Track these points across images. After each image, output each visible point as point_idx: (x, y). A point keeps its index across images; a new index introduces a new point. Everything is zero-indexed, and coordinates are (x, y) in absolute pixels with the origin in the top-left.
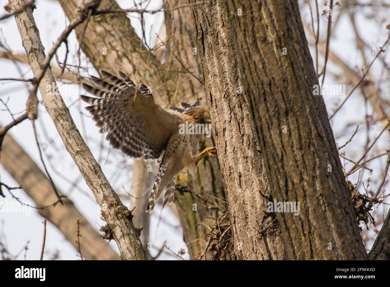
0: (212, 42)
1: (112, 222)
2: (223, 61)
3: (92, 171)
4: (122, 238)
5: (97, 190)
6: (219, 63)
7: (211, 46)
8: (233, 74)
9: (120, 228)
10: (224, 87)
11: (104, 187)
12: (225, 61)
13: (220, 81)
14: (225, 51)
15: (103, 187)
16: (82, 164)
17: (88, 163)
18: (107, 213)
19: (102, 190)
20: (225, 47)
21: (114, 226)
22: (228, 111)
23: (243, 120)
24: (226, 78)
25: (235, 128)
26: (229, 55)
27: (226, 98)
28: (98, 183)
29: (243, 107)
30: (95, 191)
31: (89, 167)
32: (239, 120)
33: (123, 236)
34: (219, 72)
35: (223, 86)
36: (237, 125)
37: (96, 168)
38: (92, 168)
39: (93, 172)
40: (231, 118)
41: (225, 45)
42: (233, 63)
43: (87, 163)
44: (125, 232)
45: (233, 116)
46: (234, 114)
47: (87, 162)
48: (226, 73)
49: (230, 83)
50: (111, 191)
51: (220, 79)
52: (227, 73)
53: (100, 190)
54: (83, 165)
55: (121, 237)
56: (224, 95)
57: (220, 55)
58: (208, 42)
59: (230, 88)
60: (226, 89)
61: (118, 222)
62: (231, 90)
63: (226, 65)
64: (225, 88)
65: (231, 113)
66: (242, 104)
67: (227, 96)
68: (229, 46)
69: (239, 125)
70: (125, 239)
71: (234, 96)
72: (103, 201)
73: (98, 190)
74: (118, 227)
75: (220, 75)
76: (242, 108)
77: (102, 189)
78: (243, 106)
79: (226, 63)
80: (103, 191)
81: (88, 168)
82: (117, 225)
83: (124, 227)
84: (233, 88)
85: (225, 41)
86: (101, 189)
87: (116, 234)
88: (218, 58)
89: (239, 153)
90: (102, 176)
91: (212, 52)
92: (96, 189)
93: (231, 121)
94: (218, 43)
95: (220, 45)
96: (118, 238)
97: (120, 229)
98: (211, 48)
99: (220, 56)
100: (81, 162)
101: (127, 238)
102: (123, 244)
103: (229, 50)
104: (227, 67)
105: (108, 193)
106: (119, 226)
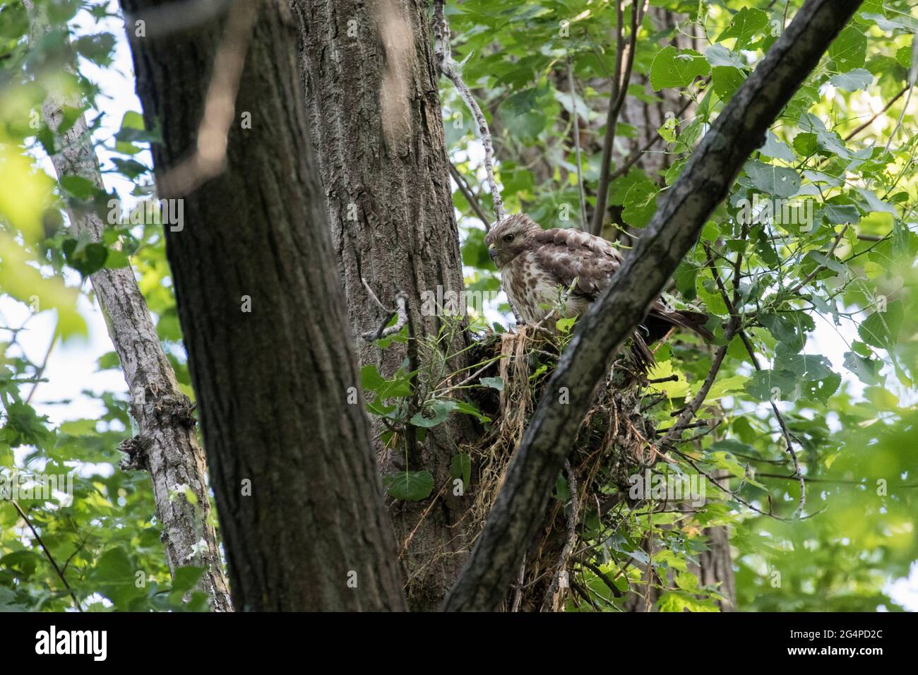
0: (310, 69)
1: (146, 433)
2: (331, 115)
3: (122, 308)
4: (161, 474)
5: (126, 353)
6: (323, 118)
7: (309, 78)
8: (352, 146)
9: (161, 447)
10: (332, 174)
11: (142, 349)
12: (337, 114)
13: (323, 159)
14: (338, 92)
15: (140, 349)
16: (103, 290)
17: (116, 289)
18: (140, 409)
19: (137, 356)
20: (338, 84)
21: (149, 443)
22: (336, 230)
23: (368, 250)
24: (337, 154)
25: (349, 267)
26: (345, 101)
27: (334, 199)
28: (130, 338)
29: (370, 222)
30: (123, 355)
31: (116, 298)
32: (361, 250)
33: (165, 466)
34: (322, 138)
35: (329, 172)
36: (355, 262)
37: (132, 302)
38: (123, 301)
39: (122, 310)
40: (342, 244)
41: (338, 78)
42: (353, 122)
43: (113, 288)
44: (169, 458)
45: (346, 240)
46: (349, 235)
47: (114, 285)
48: (336, 143)
49: (344, 165)
50: (156, 358)
51: (323, 155)
52: (340, 143)
53: (132, 355)
54: (105, 294)
55: (159, 470)
56: (331, 192)
57: (325, 99)
58: (303, 68)
59: (345, 176)
60: (336, 178)
61: (158, 434)
62: (345, 181)
63: (338, 124)
64: (333, 176)
65: (342, 234)
66: (369, 214)
67: (337, 195)
68: (345, 81)
69: (359, 261)
70: (167, 474)
71: (352, 195)
72: (135, 379)
73: (129, 355)
74: (156, 446)
75: (324, 147)
76: (367, 224)
77: (137, 352)
78: (370, 218)
79: (339, 119)
80: (139, 359)
81: (115, 302)
82: (156, 441)
83: (170, 445)
84: (351, 178)
85: (340, 69)
86: (133, 353)
87: (152, 461)
88: (322, 106)
89: (356, 326)
90: (141, 322)
91: (311, 92)
92: (125, 351)
93: (343, 252)
94: (324, 73)
95: (327, 77)
96: (155, 471)
97: (160, 451)
98: (308, 83)
99: (327, 103)
100: (101, 286)
101: (171, 473)
102: (162, 487)
103: (346, 91)
104: (339, 130)
105: (148, 363)
106: (160, 443)
